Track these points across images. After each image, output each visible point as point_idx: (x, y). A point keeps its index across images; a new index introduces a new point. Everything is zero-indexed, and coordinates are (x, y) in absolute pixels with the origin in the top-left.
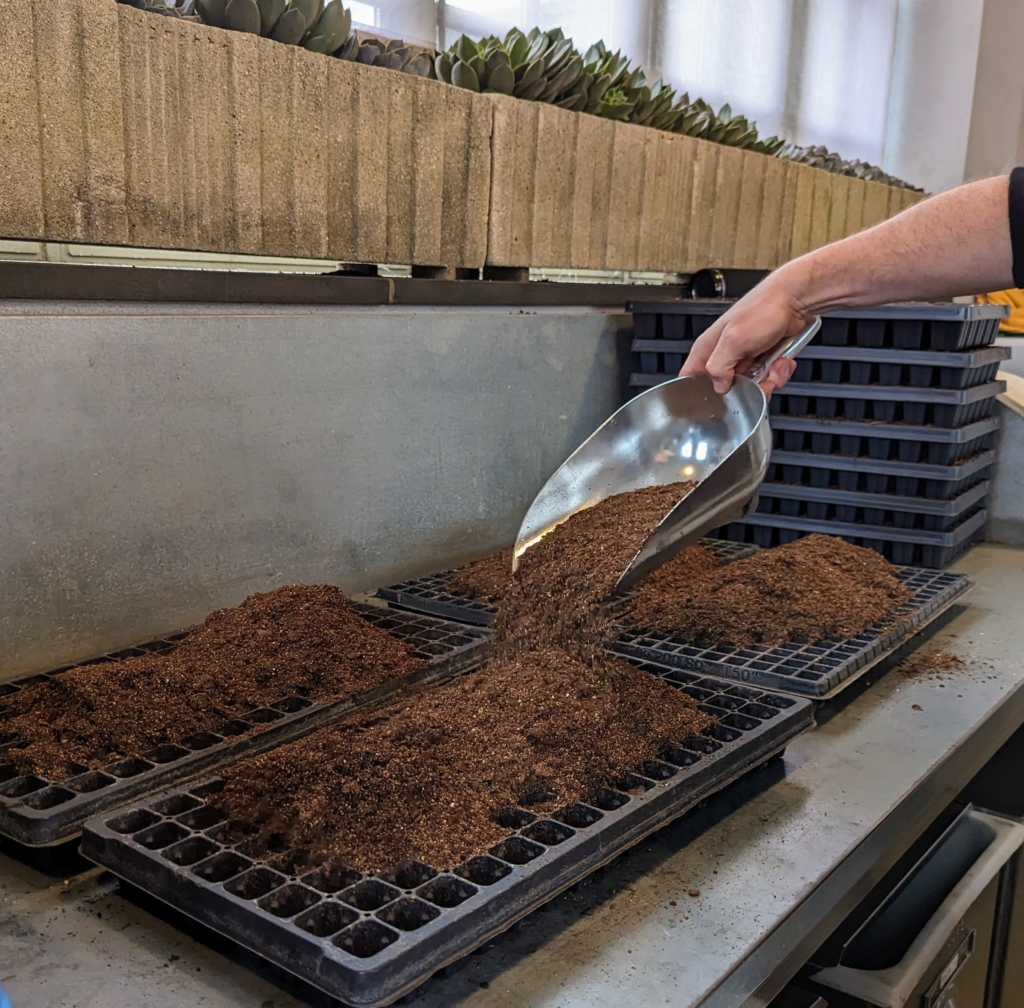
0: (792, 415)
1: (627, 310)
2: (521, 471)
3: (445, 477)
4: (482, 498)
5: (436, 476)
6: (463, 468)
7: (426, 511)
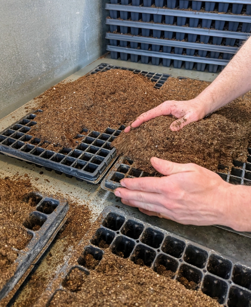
0: (181, 9)
2: (61, 43)
3: (22, 57)
4: (43, 62)
5: (16, 58)
6: (30, 49)
7: (13, 77)
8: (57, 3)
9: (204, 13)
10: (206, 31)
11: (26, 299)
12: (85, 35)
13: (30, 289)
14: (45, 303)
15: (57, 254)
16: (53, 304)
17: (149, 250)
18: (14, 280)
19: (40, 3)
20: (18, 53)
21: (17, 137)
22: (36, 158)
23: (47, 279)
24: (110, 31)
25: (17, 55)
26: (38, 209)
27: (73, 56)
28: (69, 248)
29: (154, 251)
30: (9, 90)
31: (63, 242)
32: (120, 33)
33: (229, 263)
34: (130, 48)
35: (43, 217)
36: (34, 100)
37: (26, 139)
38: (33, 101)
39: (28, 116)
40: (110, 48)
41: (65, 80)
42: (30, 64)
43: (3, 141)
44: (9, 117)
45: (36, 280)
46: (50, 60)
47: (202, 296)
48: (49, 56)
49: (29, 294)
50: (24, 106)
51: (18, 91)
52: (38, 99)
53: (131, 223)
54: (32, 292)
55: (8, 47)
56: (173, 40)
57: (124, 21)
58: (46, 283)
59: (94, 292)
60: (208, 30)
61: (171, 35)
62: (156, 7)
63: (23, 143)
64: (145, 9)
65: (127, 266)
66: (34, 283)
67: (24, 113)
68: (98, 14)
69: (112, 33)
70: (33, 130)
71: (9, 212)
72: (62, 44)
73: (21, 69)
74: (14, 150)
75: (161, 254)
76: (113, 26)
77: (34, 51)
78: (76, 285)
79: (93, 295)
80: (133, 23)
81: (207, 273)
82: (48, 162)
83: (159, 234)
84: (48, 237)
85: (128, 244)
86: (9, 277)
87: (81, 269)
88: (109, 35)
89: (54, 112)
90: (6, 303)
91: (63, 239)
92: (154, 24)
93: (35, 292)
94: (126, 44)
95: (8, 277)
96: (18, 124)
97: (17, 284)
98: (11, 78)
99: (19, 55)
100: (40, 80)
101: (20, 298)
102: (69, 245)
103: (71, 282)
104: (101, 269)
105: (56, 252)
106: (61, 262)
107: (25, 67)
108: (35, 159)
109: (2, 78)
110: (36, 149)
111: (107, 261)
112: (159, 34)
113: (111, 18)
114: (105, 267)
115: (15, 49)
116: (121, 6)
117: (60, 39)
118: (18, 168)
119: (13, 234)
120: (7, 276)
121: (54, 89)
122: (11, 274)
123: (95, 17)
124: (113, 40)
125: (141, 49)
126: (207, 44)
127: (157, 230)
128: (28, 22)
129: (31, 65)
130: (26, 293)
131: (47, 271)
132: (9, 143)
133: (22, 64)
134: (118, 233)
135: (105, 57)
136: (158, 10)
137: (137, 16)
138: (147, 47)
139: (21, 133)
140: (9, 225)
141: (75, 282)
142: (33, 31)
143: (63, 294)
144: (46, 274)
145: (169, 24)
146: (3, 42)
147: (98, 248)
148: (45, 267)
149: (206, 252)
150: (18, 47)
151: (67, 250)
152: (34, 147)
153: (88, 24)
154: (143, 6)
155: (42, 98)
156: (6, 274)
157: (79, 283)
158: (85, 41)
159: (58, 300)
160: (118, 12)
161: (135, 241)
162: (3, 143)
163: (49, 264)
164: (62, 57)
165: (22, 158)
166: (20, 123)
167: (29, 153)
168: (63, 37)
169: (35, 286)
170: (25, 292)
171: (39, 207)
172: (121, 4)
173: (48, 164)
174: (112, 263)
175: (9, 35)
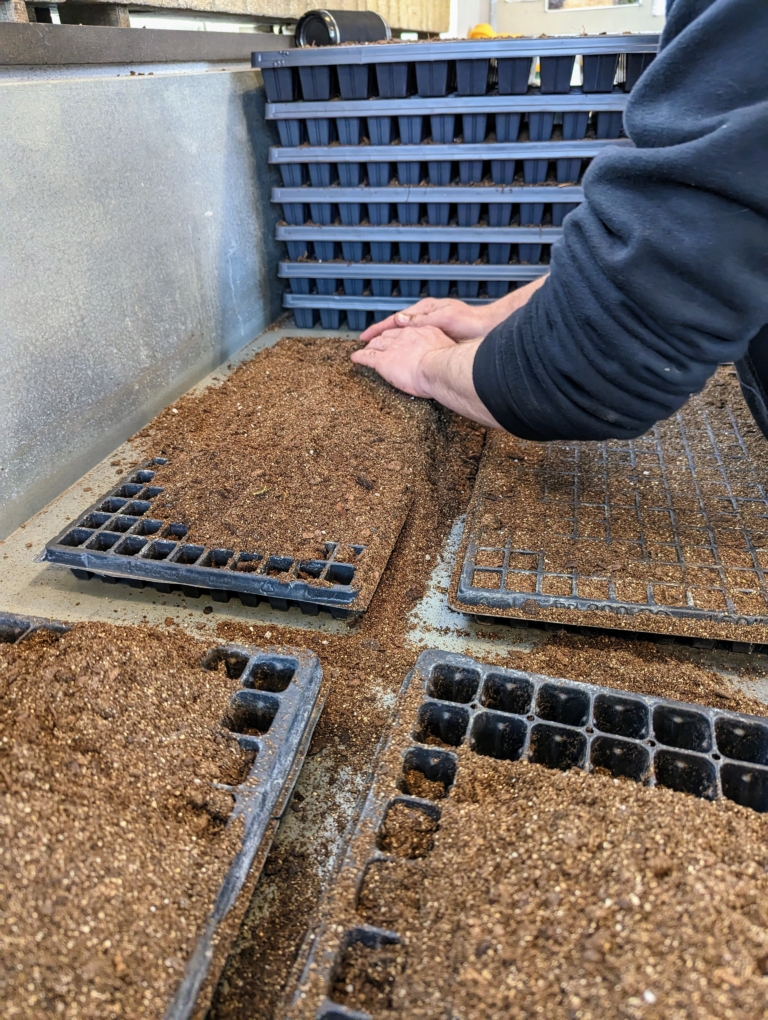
0: (466, 184)
1: (253, 65)
2: (178, 291)
3: (91, 329)
4: (141, 341)
5: (78, 332)
6: (109, 309)
7: (76, 383)
8: (161, 187)
9: (526, 189)
10: (534, 233)
11: (271, 913)
12: (231, 271)
13: (274, 888)
14: (351, 897)
15: (315, 794)
16: (367, 898)
17: (562, 736)
18: (243, 862)
19: (121, 188)
20: (82, 320)
21: (121, 527)
22: (188, 571)
23: (309, 855)
24: (289, 258)
25: (79, 324)
26: (248, 684)
27: (207, 326)
28: (342, 773)
29: (578, 734)
30: (68, 418)
31: (321, 762)
32: (316, 259)
33: (763, 733)
34: (345, 294)
35: (265, 703)
36: (130, 444)
37: (147, 530)
38: (127, 446)
39: (134, 476)
40: (293, 301)
41: (195, 387)
42: (111, 348)
43: (87, 542)
44: (75, 491)
45: (284, 861)
46: (156, 336)
47: (736, 810)
48: (153, 326)
49: (273, 899)
50: (107, 461)
51: (89, 420)
52: (138, 439)
53: (494, 681)
54: (281, 894)
55: (57, 304)
56: (454, 264)
57: (324, 228)
58: (311, 865)
59: (480, 841)
60: (537, 229)
61: (446, 252)
62: (401, 184)
63: (140, 541)
64: (376, 192)
65: (530, 775)
66: (279, 871)
67: (112, 476)
68: (254, 217)
69: (296, 261)
70: (158, 506)
71: (184, 696)
72: (181, 294)
73: (92, 363)
74: (125, 559)
75: (598, 738)
76: (296, 242)
77: (120, 314)
78: (407, 845)
79: (479, 850)
80: (347, 232)
81: (723, 761)
82: (226, 576)
83: (572, 695)
84: (294, 747)
85: (505, 730)
86: (233, 853)
87: (410, 805)
88: (289, 268)
89: (205, 454)
90: (236, 921)
91: (318, 755)
92: (401, 229)
93: (288, 892)
94: (332, 286)
95: (229, 853)
96: (115, 498)
97: (249, 872)
98: (70, 388)
99: (85, 324)
100: (138, 391)
101: (254, 914)
102: (338, 766)
103: (393, 840)
104: (464, 794)
105: (310, 788)
106: (333, 809)
107: (100, 356)
108: (184, 573)
109: (50, 387)
110: (180, 549)
111: (473, 773)
112: (416, 252)
113: (289, 224)
114: (473, 787)
115: (74, 309)
116: (312, 189)
117: (174, 282)
118: (142, 606)
119: (206, 750)
120: (226, 852)
121: (175, 411)
122: (235, 844)
123: (248, 224)
124: (298, 280)
125: (372, 294)
126: (537, 263)
127: (566, 686)
128: (97, 238)
129: (115, 351)
130: (265, 899)
131: (303, 836)
132: (103, 545)
133: (93, 349)
134: (473, 707)
135: (280, 327)
136: (409, 192)
137: (356, 213)
138: (388, 287)
139: (128, 516)
140: (192, 729)
141: (403, 839)
142: (111, 260)
143: (387, 868)
144: (303, 844)
145: (438, 224)
146: (45, 291)
147: (436, 748)
148: (295, 827)
149: (701, 715)
150: (80, 303)
151: (337, 779)
152: (175, 545)
153: (234, 244)
154: (368, 185)
155: (148, 435)
156: (224, 847)
157: (415, 840)
158: (232, 286)
159: (377, 887)
160: (307, 206)
161: (523, 718)
162: (87, 547)
163: (303, 819)
164: (183, 328)
165: (148, 576)
166: (117, 496)
167: (166, 560)
168: (182, 275)
169: (284, 877)
170: (262, 896)
171: (246, 681)
172: (310, 185)
173: (224, 583)
174: (486, 776)
175: (57, 273)
